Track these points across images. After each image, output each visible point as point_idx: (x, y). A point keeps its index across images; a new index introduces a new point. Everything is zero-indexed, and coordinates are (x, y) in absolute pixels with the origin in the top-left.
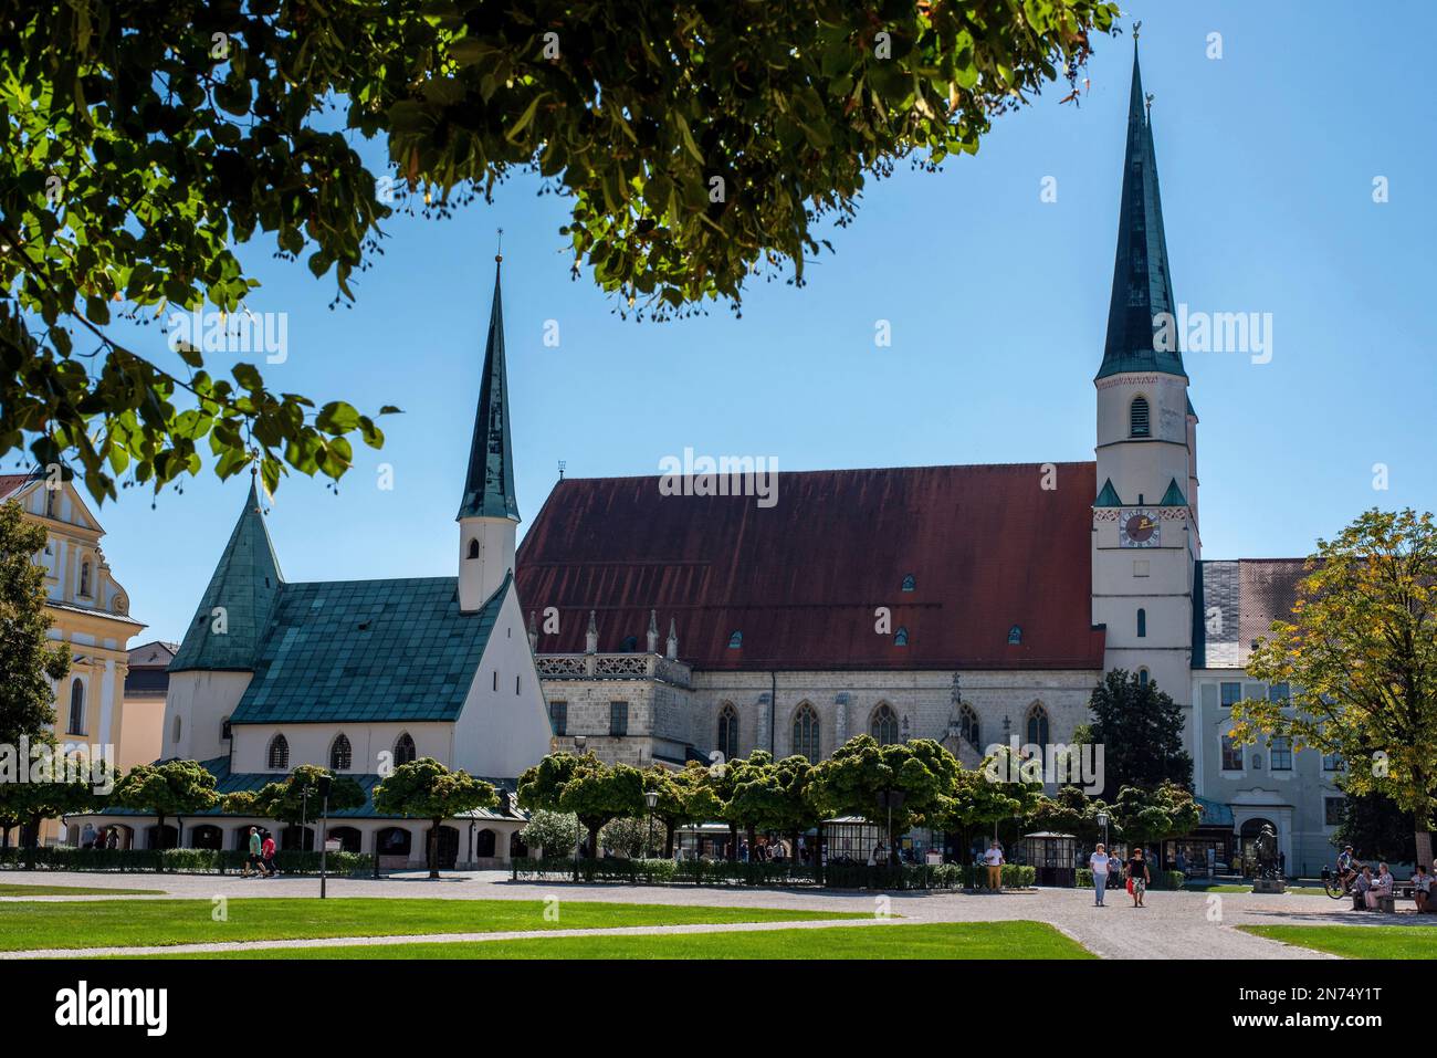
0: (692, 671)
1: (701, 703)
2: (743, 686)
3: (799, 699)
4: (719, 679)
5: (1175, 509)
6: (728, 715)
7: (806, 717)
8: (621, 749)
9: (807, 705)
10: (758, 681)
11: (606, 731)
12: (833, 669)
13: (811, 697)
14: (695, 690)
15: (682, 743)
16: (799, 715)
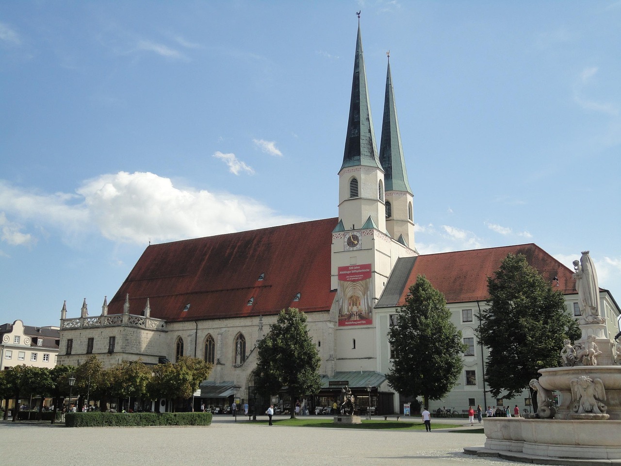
0: (166, 323)
1: (169, 338)
2: (185, 329)
3: (206, 334)
4: (177, 326)
5: (368, 231)
6: (180, 342)
7: (210, 341)
8: (111, 359)
9: (210, 336)
10: (191, 325)
11: (106, 351)
12: (219, 318)
13: (211, 332)
14: (167, 332)
15: (156, 356)
16: (207, 341)
